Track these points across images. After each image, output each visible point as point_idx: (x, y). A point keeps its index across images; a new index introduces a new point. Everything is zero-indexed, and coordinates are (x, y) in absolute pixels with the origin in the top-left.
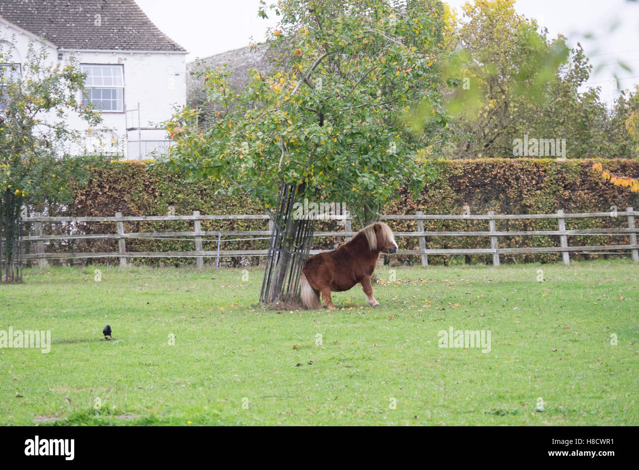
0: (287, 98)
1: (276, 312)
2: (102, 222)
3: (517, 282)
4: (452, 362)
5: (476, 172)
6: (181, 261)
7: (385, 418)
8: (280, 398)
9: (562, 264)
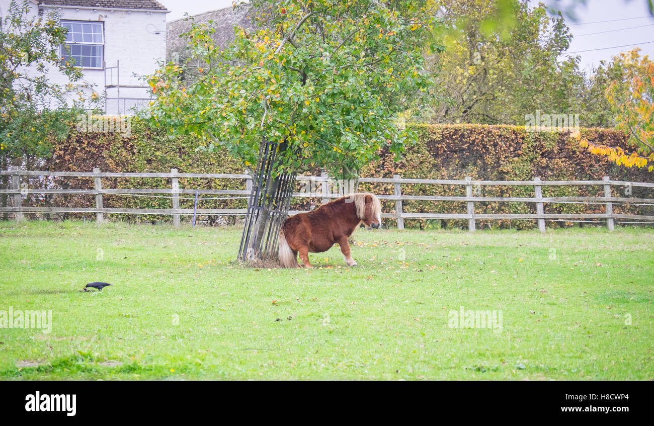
0: (271, 57)
1: (254, 269)
2: (79, 178)
3: (493, 247)
4: (430, 321)
5: (454, 137)
6: (158, 219)
7: (366, 372)
8: (261, 350)
9: (537, 232)
